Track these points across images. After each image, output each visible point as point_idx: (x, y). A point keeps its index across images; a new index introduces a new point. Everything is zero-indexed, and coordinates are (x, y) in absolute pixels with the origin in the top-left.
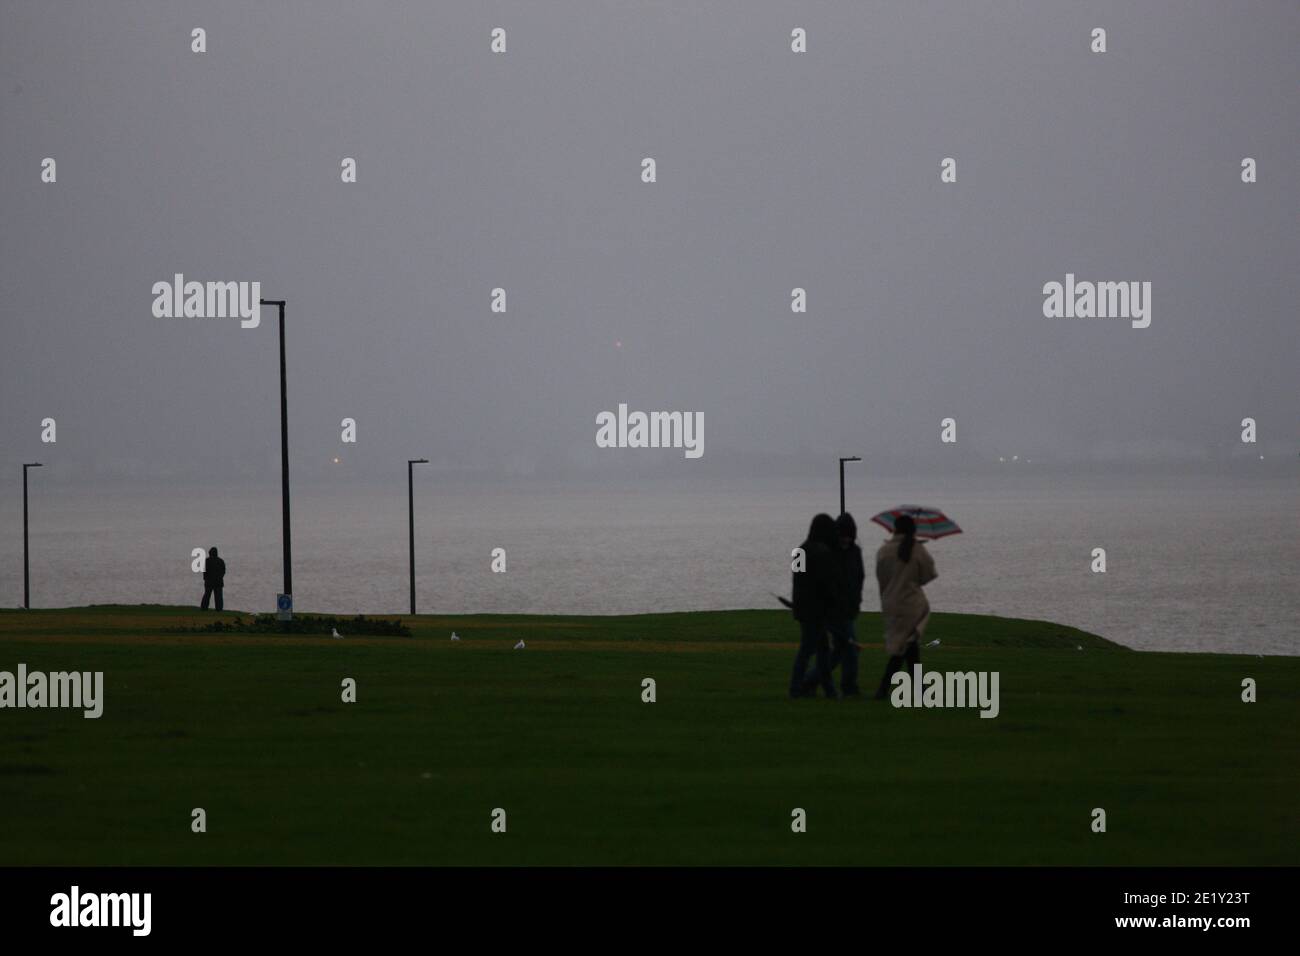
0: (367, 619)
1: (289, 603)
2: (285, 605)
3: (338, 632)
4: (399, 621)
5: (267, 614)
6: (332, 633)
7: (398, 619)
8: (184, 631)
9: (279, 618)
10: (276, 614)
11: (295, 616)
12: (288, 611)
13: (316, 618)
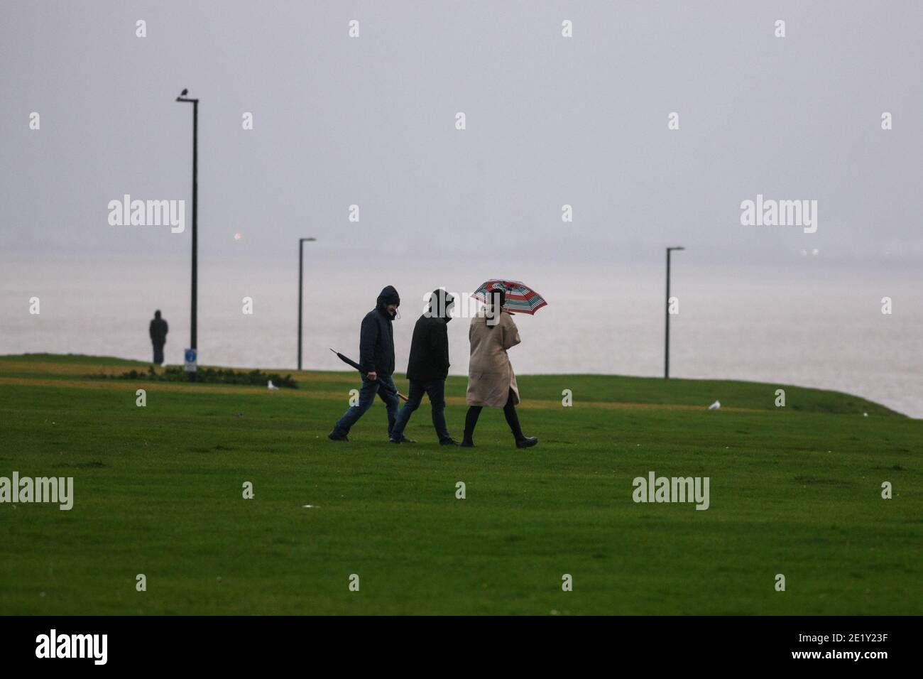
0: (261, 373)
1: (194, 357)
2: (191, 359)
3: (273, 384)
4: (289, 376)
5: (176, 366)
6: (267, 385)
7: (289, 374)
8: (104, 377)
9: (186, 369)
10: (184, 366)
11: (199, 368)
12: (193, 364)
13: (216, 370)
